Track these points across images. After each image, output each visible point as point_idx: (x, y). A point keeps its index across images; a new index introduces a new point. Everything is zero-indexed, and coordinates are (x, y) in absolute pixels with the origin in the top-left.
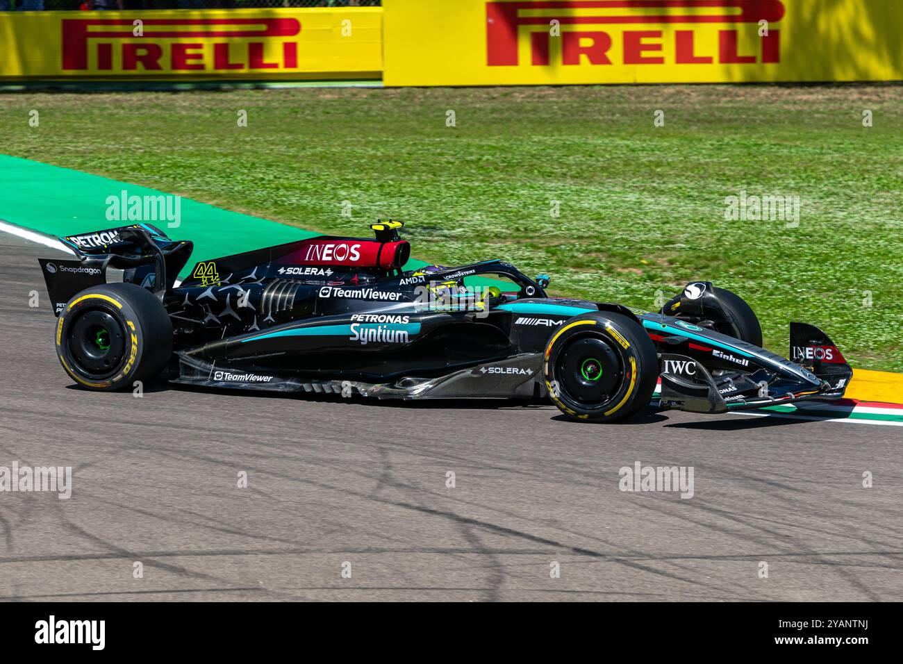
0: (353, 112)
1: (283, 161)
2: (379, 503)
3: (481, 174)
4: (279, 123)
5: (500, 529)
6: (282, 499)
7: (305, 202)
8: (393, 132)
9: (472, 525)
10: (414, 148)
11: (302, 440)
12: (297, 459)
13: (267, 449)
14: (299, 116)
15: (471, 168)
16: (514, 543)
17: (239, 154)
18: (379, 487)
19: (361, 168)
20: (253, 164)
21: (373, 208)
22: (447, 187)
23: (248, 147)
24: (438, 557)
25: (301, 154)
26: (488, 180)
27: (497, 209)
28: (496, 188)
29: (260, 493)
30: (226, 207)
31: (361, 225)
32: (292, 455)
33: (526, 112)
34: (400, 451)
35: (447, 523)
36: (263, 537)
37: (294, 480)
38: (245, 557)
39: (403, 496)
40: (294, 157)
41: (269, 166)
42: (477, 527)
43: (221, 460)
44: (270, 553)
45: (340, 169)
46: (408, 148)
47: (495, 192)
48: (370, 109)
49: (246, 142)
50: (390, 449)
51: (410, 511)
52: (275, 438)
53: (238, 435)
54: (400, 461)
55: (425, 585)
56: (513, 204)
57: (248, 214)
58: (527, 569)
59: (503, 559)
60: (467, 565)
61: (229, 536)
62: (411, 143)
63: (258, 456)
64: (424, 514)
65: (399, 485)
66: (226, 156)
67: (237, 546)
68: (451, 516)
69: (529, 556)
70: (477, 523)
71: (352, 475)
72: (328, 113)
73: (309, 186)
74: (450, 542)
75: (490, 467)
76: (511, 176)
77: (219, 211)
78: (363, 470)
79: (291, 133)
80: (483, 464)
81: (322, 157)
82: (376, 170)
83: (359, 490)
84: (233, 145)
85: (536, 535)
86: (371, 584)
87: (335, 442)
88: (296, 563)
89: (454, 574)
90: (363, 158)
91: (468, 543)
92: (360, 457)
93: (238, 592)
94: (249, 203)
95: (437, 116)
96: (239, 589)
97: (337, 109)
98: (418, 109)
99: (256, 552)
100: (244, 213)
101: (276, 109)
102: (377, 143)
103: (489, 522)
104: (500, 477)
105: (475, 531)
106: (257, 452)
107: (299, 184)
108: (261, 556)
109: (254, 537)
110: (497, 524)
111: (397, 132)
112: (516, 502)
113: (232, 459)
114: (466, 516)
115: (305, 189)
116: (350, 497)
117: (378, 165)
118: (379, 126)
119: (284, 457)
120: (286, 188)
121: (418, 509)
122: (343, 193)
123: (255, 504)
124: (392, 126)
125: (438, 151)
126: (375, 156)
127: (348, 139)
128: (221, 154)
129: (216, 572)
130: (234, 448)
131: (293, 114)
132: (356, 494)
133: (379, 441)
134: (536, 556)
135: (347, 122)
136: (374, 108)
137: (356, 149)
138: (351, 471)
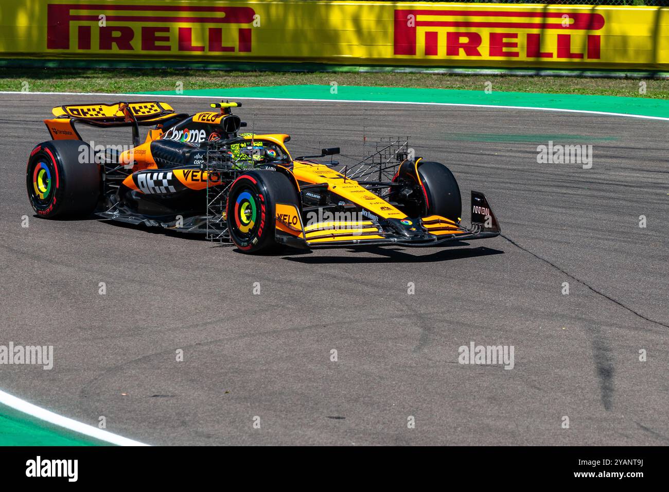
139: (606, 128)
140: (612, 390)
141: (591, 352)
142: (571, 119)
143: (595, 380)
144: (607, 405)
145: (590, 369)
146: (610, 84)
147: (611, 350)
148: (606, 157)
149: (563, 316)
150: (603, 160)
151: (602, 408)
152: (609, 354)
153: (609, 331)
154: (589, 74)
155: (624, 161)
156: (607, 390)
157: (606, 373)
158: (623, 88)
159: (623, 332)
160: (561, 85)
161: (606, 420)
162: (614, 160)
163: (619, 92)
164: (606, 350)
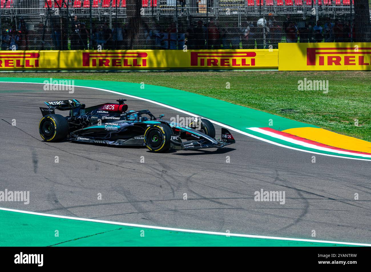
0: (270, 78)
1: (250, 91)
2: (275, 185)
3: (305, 95)
4: (249, 81)
5: (308, 192)
6: (249, 184)
7: (257, 102)
8: (281, 83)
9: (300, 191)
10: (287, 88)
11: (254, 168)
12: (252, 173)
13: (245, 170)
14: (255, 79)
15: (302, 93)
16: (312, 196)
17: (239, 89)
18: (275, 181)
19: (272, 93)
20: (242, 92)
21: (275, 104)
22: (295, 99)
23: (241, 87)
24: (291, 200)
25: (256, 89)
26: (307, 97)
27: (309, 105)
28: (309, 99)
29: (243, 182)
30: (235, 103)
31: (272, 109)
32: (252, 171)
33: (317, 78)
34: (281, 171)
35: (294, 191)
36: (243, 194)
37: (252, 178)
38: (238, 200)
39: (282, 183)
40: (253, 90)
41: (247, 92)
42: (302, 192)
43: (232, 173)
44: (245, 198)
45: (266, 93)
46: (285, 88)
47: (308, 100)
48: (275, 77)
49: (241, 86)
50: (279, 170)
51: (283, 187)
52: (247, 167)
53: (237, 166)
54: (281, 173)
55: (287, 208)
56: (313, 103)
57: (241, 106)
58: (316, 203)
59: (309, 201)
60: (299, 202)
61: (234, 194)
62: (286, 86)
63: (242, 172)
64: (287, 188)
65: (281, 180)
66: (235, 89)
67: (236, 196)
68: (295, 189)
69: (316, 200)
70: (302, 191)
71: (268, 177)
72: (263, 78)
73: (258, 98)
74: (294, 196)
75: (306, 175)
76: (313, 95)
77: (233, 105)
78: (271, 176)
79: (253, 83)
80: (304, 174)
81: (262, 90)
82: (276, 94)
83: (270, 181)
84: (237, 86)
85: (318, 194)
86: (272, 207)
87: (263, 168)
88: (252, 201)
89: (296, 205)
90: (273, 90)
91: (299, 196)
92: (270, 172)
93: (236, 209)
94: (241, 102)
95: (293, 79)
96: (236, 208)
97: (266, 77)
98: (288, 77)
99: (241, 198)
100: (240, 105)
101: (249, 77)
102: (276, 86)
103: (305, 191)
104: (309, 178)
105: (302, 193)
106: (242, 171)
107: (255, 97)
108: (242, 199)
109: (241, 194)
110: (308, 191)
111: (282, 83)
112: (313, 185)
113: (235, 172)
114: (299, 189)
115: (257, 99)
116: (267, 183)
117: (277, 92)
118: (277, 82)
119: (250, 172)
120: (251, 98)
121: (286, 187)
122: (267, 100)
123: (241, 185)
124: (281, 82)
125: (293, 88)
126: (276, 90)
127: (269, 85)
128: (234, 89)
129: (230, 204)
130: (236, 170)
131: (254, 78)
132: (269, 182)
133: (275, 168)
134: (318, 200)
135: (268, 80)
136: (276, 77)
137: (270, 88)
138: (268, 176)
139: (39, 88)
140: (37, 167)
141: (31, 156)
142: (29, 85)
143: (32, 164)
144: (35, 172)
145: (31, 161)
146: (42, 74)
147: (37, 155)
148: (39, 96)
149: (23, 145)
150: (38, 97)
151: (34, 173)
152: (37, 156)
153: (37, 149)
154: (38, 71)
155: (44, 98)
156: (36, 167)
157: (35, 162)
158: (45, 75)
159: (41, 149)
160: (27, 75)
161: (35, 176)
162: (41, 98)
163: (44, 77)
164: (36, 155)
